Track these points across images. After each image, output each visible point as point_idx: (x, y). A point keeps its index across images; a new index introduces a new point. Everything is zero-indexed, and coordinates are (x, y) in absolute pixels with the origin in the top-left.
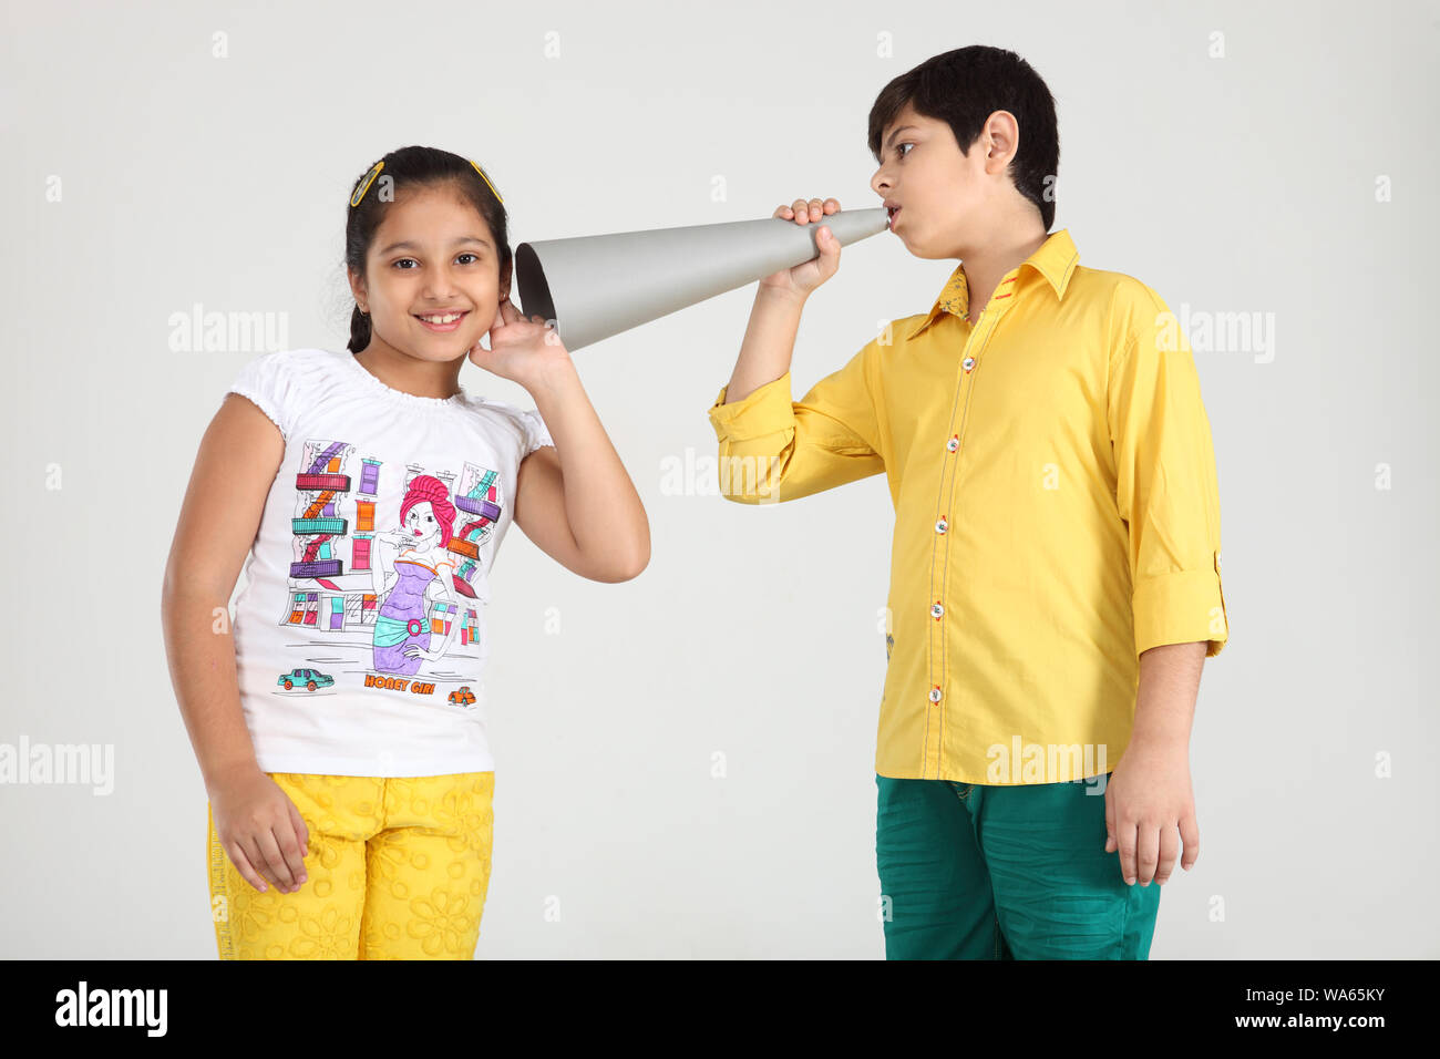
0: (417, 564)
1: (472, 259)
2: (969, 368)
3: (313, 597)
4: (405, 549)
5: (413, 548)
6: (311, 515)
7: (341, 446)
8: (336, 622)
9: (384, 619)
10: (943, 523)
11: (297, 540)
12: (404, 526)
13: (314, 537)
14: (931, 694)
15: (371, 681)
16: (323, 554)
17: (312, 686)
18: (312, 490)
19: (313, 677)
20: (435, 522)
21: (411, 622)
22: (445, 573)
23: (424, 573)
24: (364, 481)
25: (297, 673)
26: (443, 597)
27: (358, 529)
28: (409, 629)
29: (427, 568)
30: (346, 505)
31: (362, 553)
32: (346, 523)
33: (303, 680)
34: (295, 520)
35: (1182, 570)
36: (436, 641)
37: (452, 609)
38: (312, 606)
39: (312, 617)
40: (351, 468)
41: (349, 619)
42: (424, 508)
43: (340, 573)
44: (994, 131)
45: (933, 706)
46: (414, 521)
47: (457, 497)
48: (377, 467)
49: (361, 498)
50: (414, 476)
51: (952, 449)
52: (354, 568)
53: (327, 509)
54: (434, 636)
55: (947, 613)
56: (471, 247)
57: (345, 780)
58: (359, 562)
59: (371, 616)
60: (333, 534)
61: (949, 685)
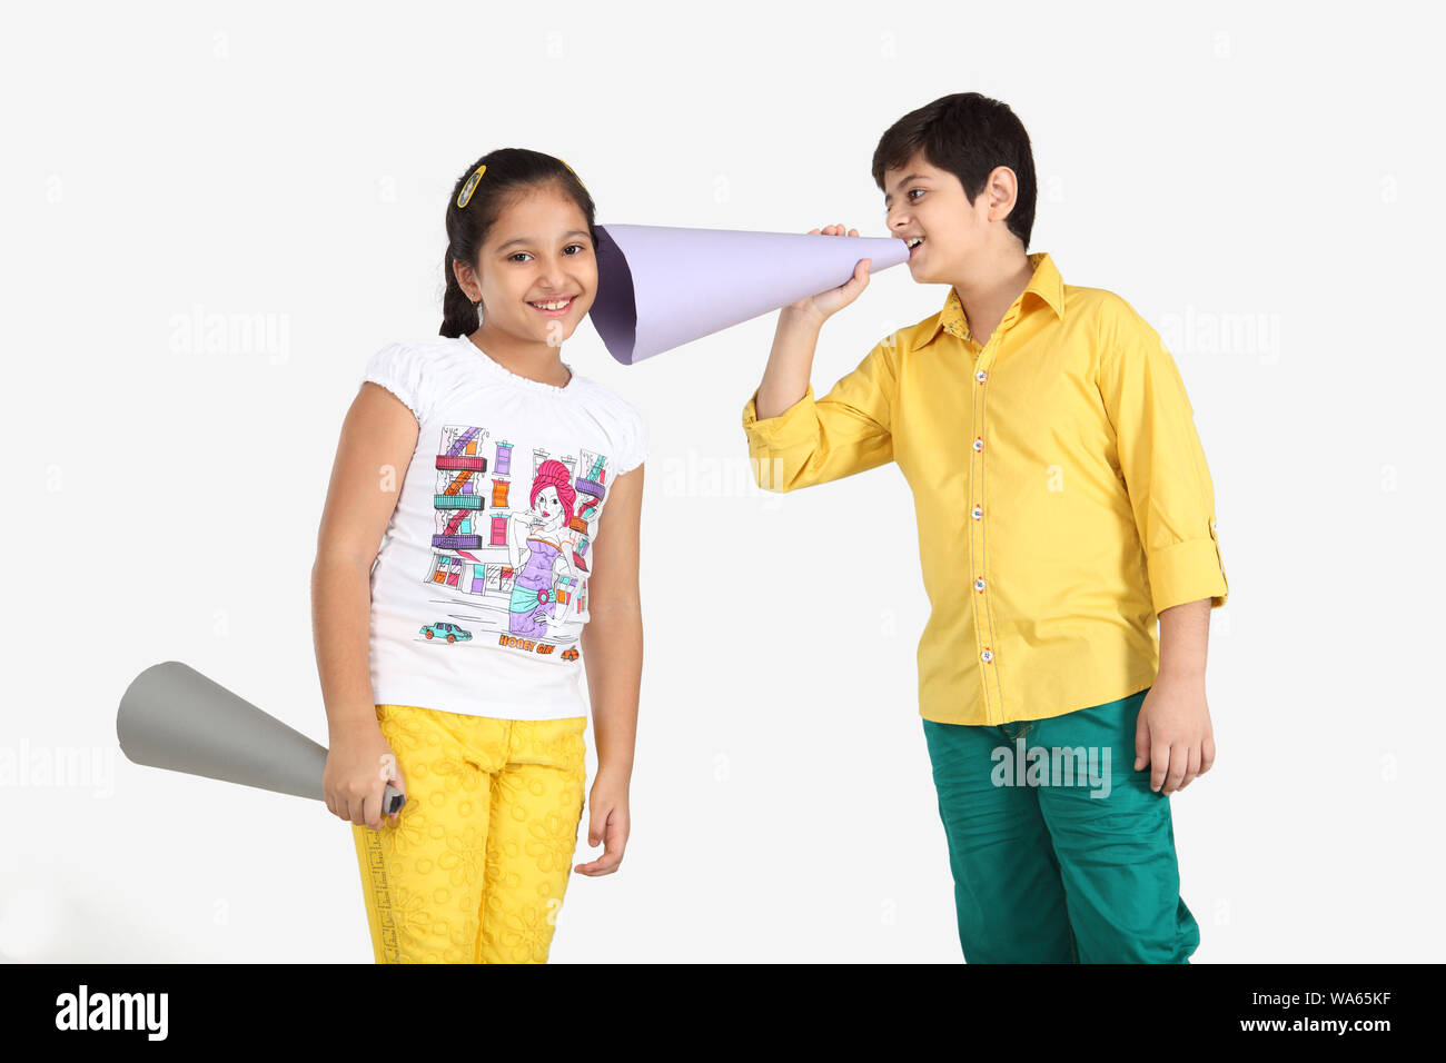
0: (545, 542)
1: (577, 249)
2: (982, 380)
3: (457, 561)
4: (535, 528)
5: (542, 527)
6: (451, 492)
7: (477, 430)
8: (477, 586)
9: (519, 588)
10: (977, 510)
11: (439, 515)
12: (534, 509)
13: (455, 512)
14: (983, 655)
15: (504, 640)
16: (464, 528)
17: (452, 638)
18: (452, 470)
19: (454, 631)
20: (559, 504)
21: (541, 591)
22: (568, 551)
23: (551, 550)
24: (498, 462)
25: (439, 626)
26: (566, 572)
27: (494, 505)
28: (539, 598)
29: (554, 546)
30: (483, 484)
31: (499, 531)
32: (483, 500)
33: (444, 632)
34: (437, 496)
35: (1182, 541)
36: (560, 608)
37: (573, 583)
38: (456, 569)
39: (454, 580)
40: (487, 451)
41: (489, 586)
42: (550, 492)
43: (479, 547)
44: (997, 182)
45: (986, 664)
46: (542, 504)
47: (578, 479)
48: (510, 450)
49: (496, 478)
50: (540, 461)
51: (977, 449)
52: (492, 543)
53: (467, 488)
54: (558, 605)
55: (988, 588)
56: (576, 239)
57: (476, 721)
58: (497, 539)
59: (508, 584)
60: (472, 510)
61: (1000, 648)
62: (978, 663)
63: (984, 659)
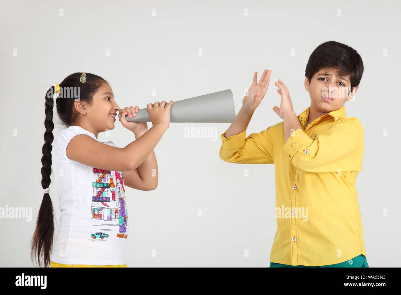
0: (122, 199)
3: (101, 210)
4: (119, 194)
6: (99, 181)
8: (109, 218)
9: (121, 217)
11: (95, 189)
12: (117, 187)
13: (100, 189)
14: (293, 239)
15: (118, 236)
16: (104, 194)
17: (102, 237)
18: (99, 173)
19: (103, 235)
20: (121, 185)
21: (124, 217)
25: (97, 234)
28: (124, 219)
31: (114, 195)
33: (99, 236)
34: (94, 183)
38: (100, 213)
39: (101, 216)
41: (112, 217)
42: (119, 180)
43: (109, 201)
45: (293, 242)
52: (112, 200)
53: (104, 180)
59: (117, 216)
60: (106, 188)
61: (299, 236)
62: (290, 242)
63: (293, 240)
